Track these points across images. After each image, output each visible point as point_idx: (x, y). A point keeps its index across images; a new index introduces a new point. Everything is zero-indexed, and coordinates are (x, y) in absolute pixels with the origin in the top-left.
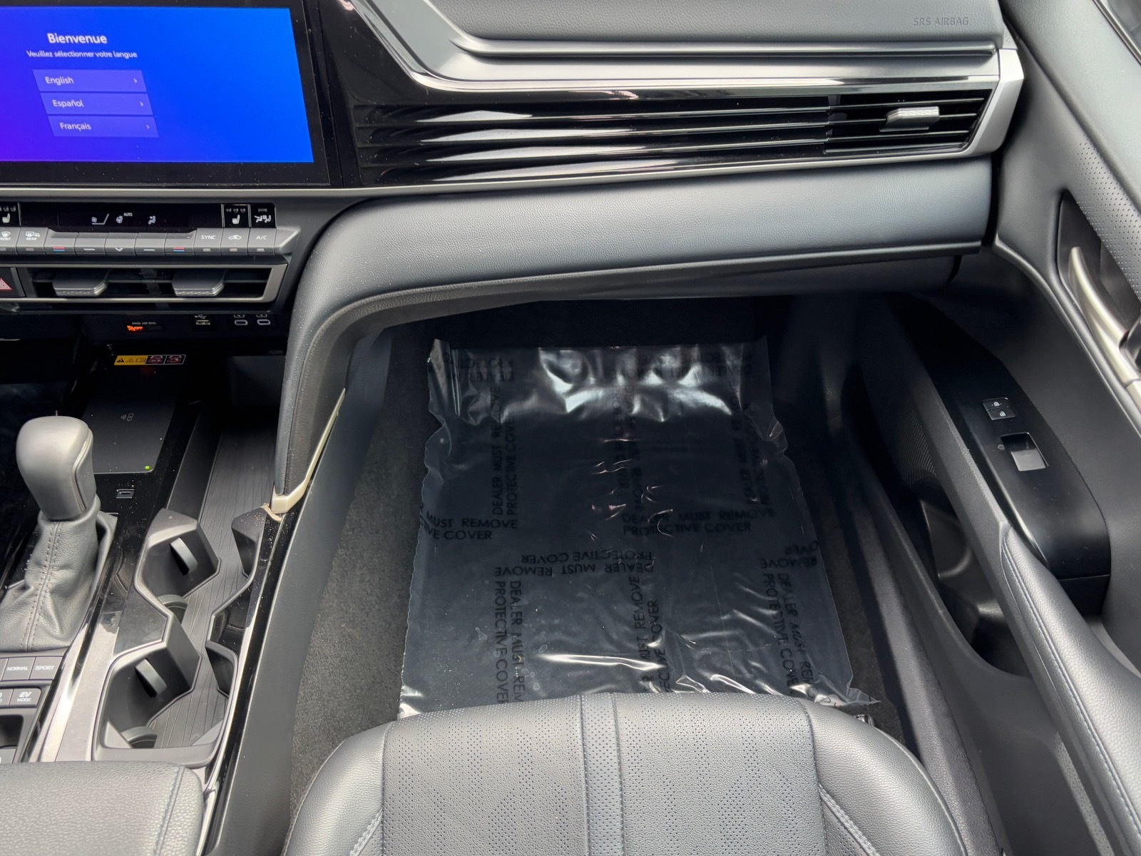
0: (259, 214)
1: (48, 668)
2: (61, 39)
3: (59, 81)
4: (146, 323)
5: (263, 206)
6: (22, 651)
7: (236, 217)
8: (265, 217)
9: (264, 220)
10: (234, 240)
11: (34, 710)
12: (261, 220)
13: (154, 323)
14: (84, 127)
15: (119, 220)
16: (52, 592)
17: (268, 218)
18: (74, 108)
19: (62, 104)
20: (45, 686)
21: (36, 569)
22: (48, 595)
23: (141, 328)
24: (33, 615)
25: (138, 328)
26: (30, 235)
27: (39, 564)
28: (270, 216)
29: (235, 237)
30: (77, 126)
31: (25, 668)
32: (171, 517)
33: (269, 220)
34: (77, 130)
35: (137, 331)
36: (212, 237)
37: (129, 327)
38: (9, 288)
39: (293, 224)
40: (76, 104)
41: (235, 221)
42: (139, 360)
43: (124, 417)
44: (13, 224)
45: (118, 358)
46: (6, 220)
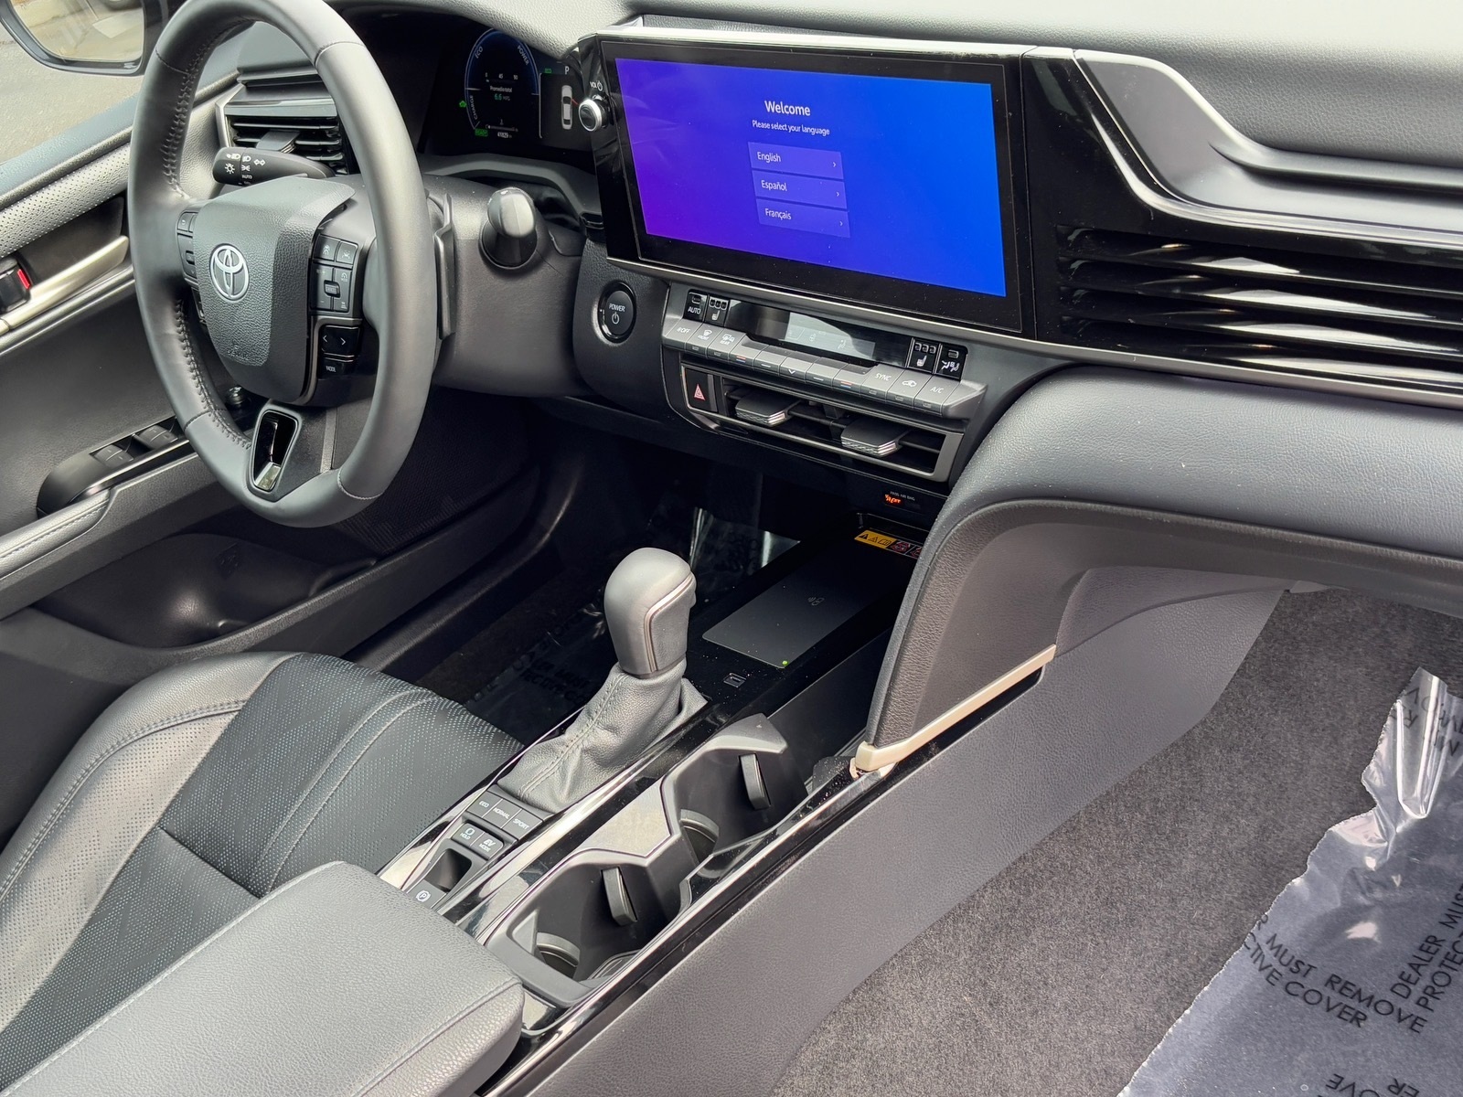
0: (948, 360)
1: (524, 825)
2: (776, 108)
3: (769, 158)
4: (904, 496)
5: (956, 349)
6: (518, 797)
7: (922, 358)
8: (952, 364)
9: (950, 368)
10: (906, 386)
11: (483, 863)
12: (947, 367)
13: (912, 499)
14: (785, 216)
16: (585, 751)
17: (955, 366)
18: (779, 191)
19: (769, 186)
20: (508, 842)
22: (578, 752)
24: (553, 766)
26: (726, 338)
28: (958, 365)
29: (910, 383)
30: (779, 215)
31: (507, 816)
32: (759, 726)
33: (956, 369)
34: (779, 219)
35: (895, 504)
36: (887, 378)
37: (887, 496)
38: (703, 398)
39: (980, 379)
40: (781, 187)
41: (920, 363)
42: (882, 542)
43: (811, 599)
44: (718, 324)
45: (864, 534)
46: (715, 318)
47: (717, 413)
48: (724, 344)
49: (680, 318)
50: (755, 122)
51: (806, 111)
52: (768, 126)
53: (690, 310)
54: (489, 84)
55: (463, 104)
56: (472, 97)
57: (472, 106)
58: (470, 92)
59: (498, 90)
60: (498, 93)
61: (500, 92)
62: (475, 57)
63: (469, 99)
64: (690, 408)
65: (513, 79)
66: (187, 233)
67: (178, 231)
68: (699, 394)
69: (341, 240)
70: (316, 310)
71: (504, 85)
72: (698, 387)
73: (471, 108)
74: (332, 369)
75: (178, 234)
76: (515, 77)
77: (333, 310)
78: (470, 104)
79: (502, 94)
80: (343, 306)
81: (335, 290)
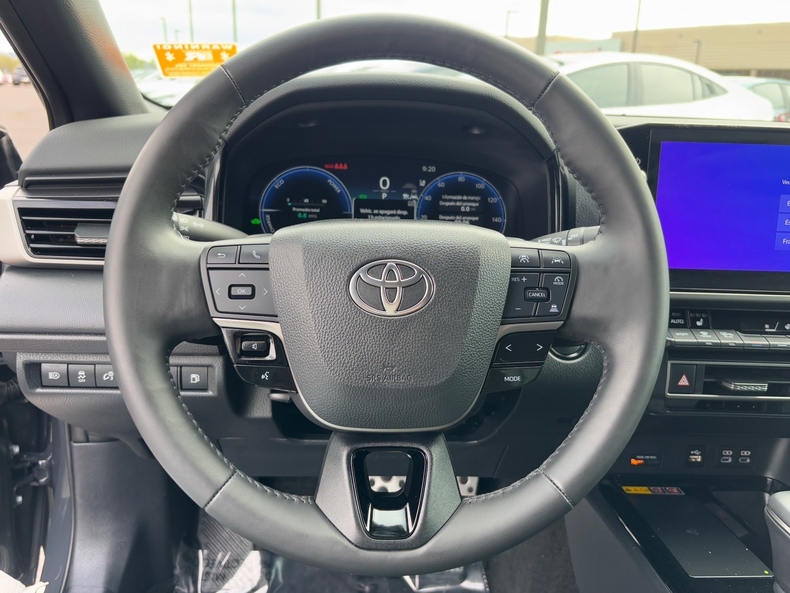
4: (647, 457)
15: (787, 327)
23: (642, 462)
25: (639, 461)
26: (725, 335)
35: (639, 465)
42: (643, 490)
43: (689, 531)
44: (704, 327)
45: (625, 488)
46: (699, 323)
47: (694, 393)
48: (729, 338)
53: (673, 321)
55: (255, 222)
56: (268, 217)
57: (269, 222)
58: (266, 213)
59: (303, 210)
60: (302, 213)
61: (304, 212)
62: (274, 187)
63: (265, 218)
64: (669, 394)
65: (321, 202)
66: (237, 266)
67: (209, 266)
68: (684, 381)
69: (539, 249)
70: (506, 318)
71: (309, 207)
72: (684, 376)
73: (267, 225)
74: (514, 379)
75: (209, 269)
76: (324, 201)
77: (534, 316)
78: (266, 221)
79: (308, 213)
80: (554, 309)
81: (543, 295)
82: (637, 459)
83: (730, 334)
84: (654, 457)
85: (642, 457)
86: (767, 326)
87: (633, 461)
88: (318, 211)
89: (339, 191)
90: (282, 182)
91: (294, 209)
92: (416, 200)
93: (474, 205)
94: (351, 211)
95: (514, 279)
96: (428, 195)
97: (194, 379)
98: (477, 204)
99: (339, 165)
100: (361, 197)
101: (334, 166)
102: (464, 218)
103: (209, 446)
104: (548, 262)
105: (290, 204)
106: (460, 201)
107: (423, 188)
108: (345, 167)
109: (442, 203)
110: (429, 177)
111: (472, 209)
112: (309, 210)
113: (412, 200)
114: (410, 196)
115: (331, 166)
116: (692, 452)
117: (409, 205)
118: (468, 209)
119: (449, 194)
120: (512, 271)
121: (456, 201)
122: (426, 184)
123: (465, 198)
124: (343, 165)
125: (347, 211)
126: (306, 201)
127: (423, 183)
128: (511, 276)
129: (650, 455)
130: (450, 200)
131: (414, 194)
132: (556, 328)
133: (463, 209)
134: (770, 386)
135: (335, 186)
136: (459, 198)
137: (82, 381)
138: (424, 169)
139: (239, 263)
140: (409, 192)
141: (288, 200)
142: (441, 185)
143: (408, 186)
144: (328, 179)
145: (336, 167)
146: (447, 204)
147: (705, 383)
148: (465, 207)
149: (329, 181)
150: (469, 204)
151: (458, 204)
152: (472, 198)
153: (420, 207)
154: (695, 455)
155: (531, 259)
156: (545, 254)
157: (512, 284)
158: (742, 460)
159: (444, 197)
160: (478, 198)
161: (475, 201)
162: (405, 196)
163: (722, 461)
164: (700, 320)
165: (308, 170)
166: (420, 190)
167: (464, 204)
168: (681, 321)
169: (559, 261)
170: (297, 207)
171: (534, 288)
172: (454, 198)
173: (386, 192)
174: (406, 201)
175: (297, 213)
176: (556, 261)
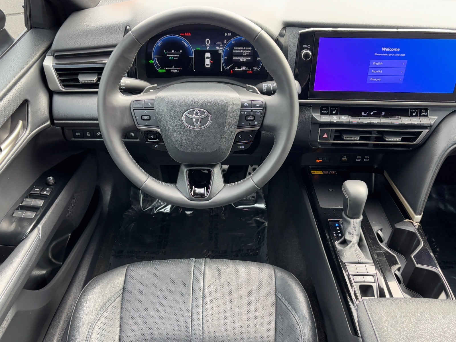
0: (423, 112)
1: (372, 269)
2: (387, 49)
3: (377, 64)
5: (424, 109)
6: (359, 263)
7: (414, 113)
8: (425, 113)
9: (424, 114)
10: (415, 121)
11: (375, 284)
12: (423, 114)
14: (378, 80)
15: (372, 113)
17: (426, 113)
18: (379, 73)
19: (375, 72)
20: (375, 275)
21: (349, 235)
22: (357, 244)
23: (321, 161)
25: (320, 161)
26: (343, 117)
27: (350, 233)
28: (427, 113)
29: (415, 120)
30: (376, 79)
31: (364, 269)
33: (426, 114)
34: (375, 81)
36: (407, 119)
38: (323, 137)
39: (435, 116)
40: (380, 72)
42: (320, 172)
43: (330, 190)
44: (336, 114)
45: (312, 171)
46: (334, 112)
47: (330, 140)
48: (345, 119)
49: (320, 114)
50: (376, 54)
51: (398, 50)
52: (381, 55)
53: (323, 112)
54: (166, 54)
55: (151, 61)
56: (156, 59)
57: (157, 62)
58: (155, 57)
59: (172, 56)
60: (171, 57)
61: (172, 57)
62: (158, 45)
63: (155, 59)
64: (319, 141)
65: (179, 52)
66: (143, 108)
67: (134, 108)
68: (325, 136)
69: (252, 101)
70: (239, 127)
71: (174, 54)
72: (325, 134)
73: (156, 63)
74: (242, 147)
75: (134, 109)
76: (181, 51)
77: (249, 126)
78: (156, 61)
79: (174, 57)
80: (256, 123)
81: (252, 118)
82: (319, 160)
83: (346, 117)
84: (327, 159)
85: (321, 159)
86: (363, 113)
87: (317, 161)
88: (178, 56)
89: (187, 46)
90: (161, 43)
91: (168, 55)
92: (222, 50)
93: (248, 51)
94: (193, 56)
95: (242, 113)
96: (227, 47)
97: (132, 135)
98: (250, 51)
99: (187, 34)
100: (197, 49)
101: (185, 34)
102: (244, 58)
103: (140, 169)
104: (255, 106)
105: (165, 53)
106: (242, 50)
107: (226, 43)
108: (190, 35)
109: (234, 51)
110: (228, 38)
111: (248, 54)
112: (174, 56)
113: (220, 50)
114: (219, 48)
115: (183, 34)
116: (343, 157)
117: (219, 52)
118: (246, 54)
119: (237, 47)
120: (241, 110)
121: (240, 50)
122: (227, 42)
123: (245, 48)
124: (189, 33)
125: (191, 56)
126: (173, 51)
127: (225, 42)
128: (241, 112)
129: (325, 158)
130: (238, 50)
131: (221, 47)
132: (257, 129)
133: (243, 54)
134: (361, 137)
135: (185, 44)
136: (242, 48)
137: (89, 136)
138: (226, 34)
139: (144, 107)
140: (219, 46)
141: (165, 51)
142: (234, 42)
143: (219, 43)
144: (182, 40)
145: (186, 34)
146: (236, 51)
147: (334, 135)
148: (245, 53)
149: (183, 41)
150: (246, 51)
151: (242, 51)
152: (247, 48)
153: (224, 53)
154: (344, 158)
155: (249, 105)
156: (254, 103)
157: (241, 115)
158: (365, 160)
159: (235, 48)
160: (250, 48)
161: (249, 50)
162: (217, 48)
163: (356, 160)
164: (334, 111)
165: (173, 37)
166: (224, 44)
167: (244, 51)
168: (326, 112)
169: (259, 105)
170: (169, 54)
171: (249, 116)
172: (240, 48)
173: (208, 46)
174: (218, 51)
175: (169, 57)
176: (258, 105)
